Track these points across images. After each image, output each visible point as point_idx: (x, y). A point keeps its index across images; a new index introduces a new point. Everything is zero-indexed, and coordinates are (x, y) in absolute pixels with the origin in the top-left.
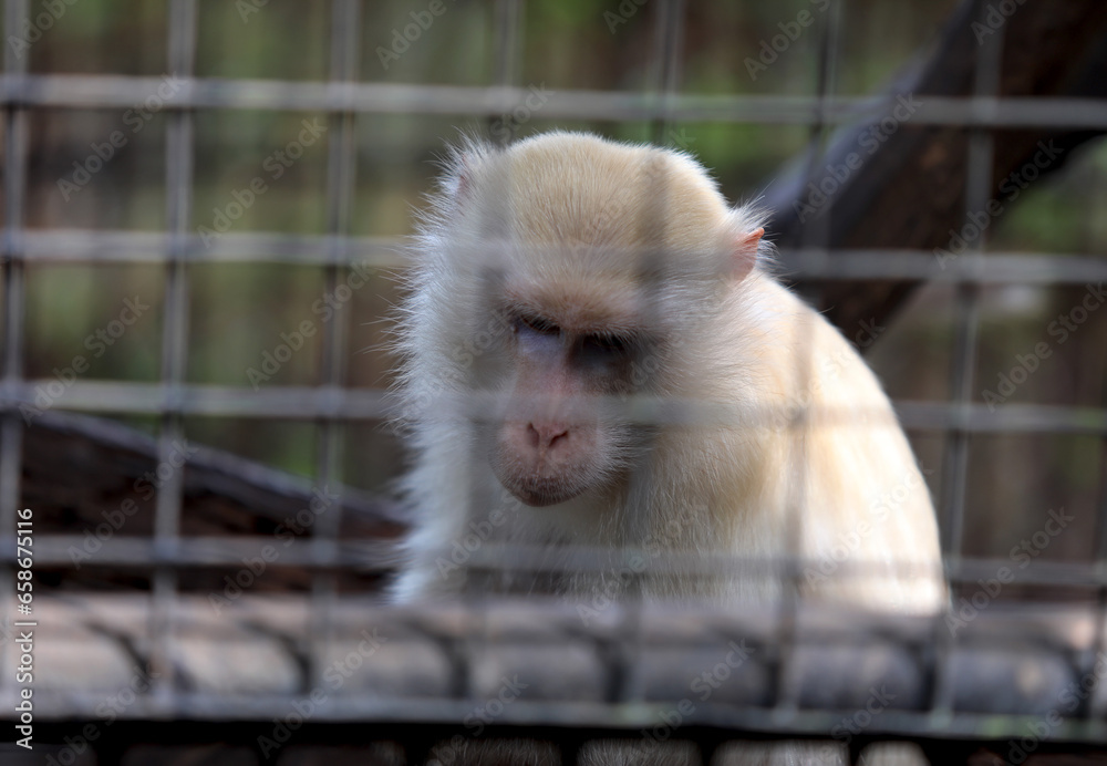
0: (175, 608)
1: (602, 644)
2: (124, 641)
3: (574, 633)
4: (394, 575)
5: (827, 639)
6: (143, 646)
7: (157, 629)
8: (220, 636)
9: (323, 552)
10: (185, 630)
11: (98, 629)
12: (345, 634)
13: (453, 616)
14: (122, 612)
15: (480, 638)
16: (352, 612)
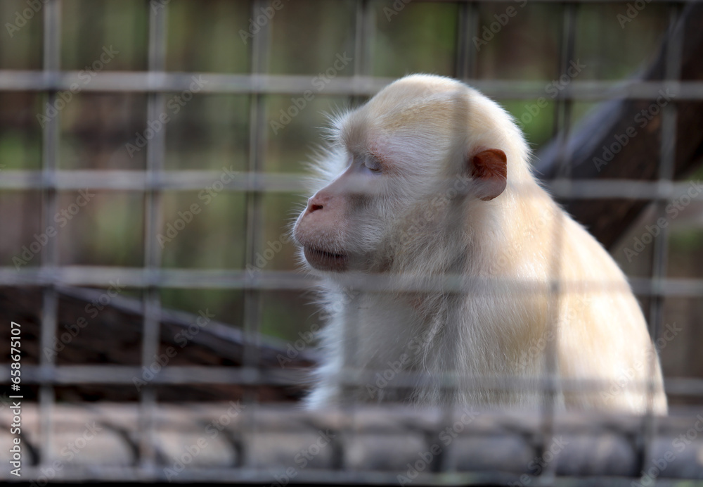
0: (157, 413)
1: (429, 434)
2: (123, 433)
3: (410, 427)
4: (308, 391)
5: (573, 431)
6: (135, 436)
7: (145, 425)
8: (185, 430)
9: (249, 375)
10: (162, 426)
11: (107, 426)
12: (264, 428)
13: (334, 417)
14: (122, 415)
15: (350, 430)
16: (271, 414)
